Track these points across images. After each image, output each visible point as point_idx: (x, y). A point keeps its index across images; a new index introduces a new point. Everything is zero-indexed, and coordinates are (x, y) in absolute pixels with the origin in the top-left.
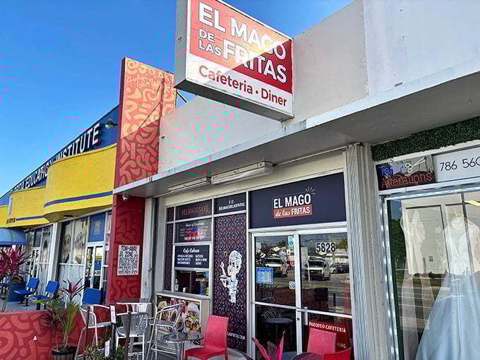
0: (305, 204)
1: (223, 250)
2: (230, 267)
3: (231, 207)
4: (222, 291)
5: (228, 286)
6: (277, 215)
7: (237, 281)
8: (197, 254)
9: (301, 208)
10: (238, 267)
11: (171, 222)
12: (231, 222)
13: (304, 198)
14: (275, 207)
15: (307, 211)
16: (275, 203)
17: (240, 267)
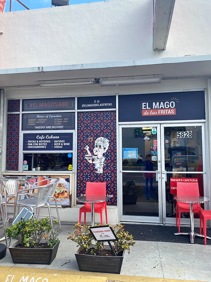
0: (170, 108)
1: (87, 136)
2: (95, 149)
3: (97, 105)
4: (87, 166)
5: (94, 162)
6: (146, 113)
7: (104, 158)
8: (56, 139)
9: (167, 110)
10: (105, 148)
11: (18, 113)
12: (97, 116)
13: (169, 104)
14: (143, 108)
15: (172, 112)
16: (143, 106)
17: (107, 148)
